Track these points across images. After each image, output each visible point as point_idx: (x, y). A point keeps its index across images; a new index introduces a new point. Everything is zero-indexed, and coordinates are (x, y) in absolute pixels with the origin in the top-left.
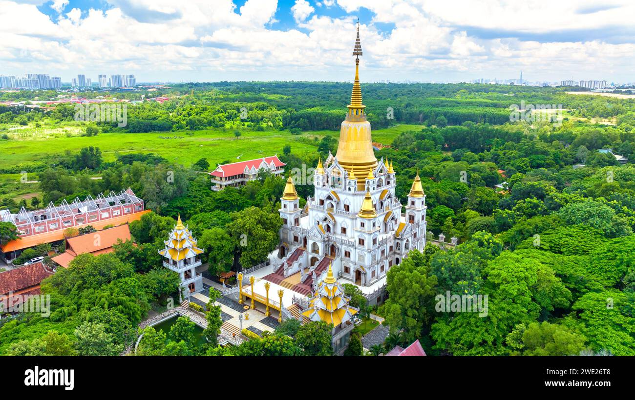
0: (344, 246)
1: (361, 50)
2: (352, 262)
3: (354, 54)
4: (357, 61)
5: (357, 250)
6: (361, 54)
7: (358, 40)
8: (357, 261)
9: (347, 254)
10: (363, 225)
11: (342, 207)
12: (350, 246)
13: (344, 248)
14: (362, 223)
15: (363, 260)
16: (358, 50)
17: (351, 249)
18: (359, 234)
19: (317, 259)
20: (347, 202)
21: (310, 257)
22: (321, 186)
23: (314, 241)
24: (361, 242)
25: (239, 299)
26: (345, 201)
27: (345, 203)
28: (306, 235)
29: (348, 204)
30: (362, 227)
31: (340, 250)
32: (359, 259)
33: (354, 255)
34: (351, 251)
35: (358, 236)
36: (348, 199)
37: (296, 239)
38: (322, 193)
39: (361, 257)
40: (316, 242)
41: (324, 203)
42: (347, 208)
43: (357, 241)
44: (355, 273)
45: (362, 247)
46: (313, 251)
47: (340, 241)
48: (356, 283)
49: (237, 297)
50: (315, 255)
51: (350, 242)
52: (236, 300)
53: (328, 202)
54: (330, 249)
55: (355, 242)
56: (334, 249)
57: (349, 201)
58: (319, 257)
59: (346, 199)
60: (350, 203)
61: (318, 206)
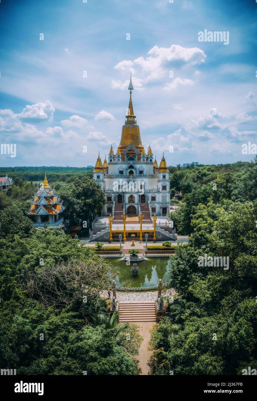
0: (150, 194)
2: (157, 203)
5: (161, 194)
8: (160, 201)
9: (154, 199)
10: (164, 177)
11: (138, 172)
12: (156, 192)
13: (150, 195)
14: (163, 176)
15: (166, 200)
17: (156, 194)
18: (162, 183)
19: (132, 207)
20: (141, 169)
21: (127, 206)
22: (121, 162)
23: (131, 195)
24: (164, 188)
25: (110, 237)
26: (140, 168)
27: (140, 170)
28: (119, 193)
29: (142, 170)
30: (164, 179)
31: (148, 197)
32: (163, 200)
33: (159, 198)
34: (156, 195)
35: (162, 185)
36: (142, 167)
37: (109, 199)
38: (121, 166)
39: (164, 198)
40: (132, 195)
41: (124, 172)
42: (141, 172)
43: (161, 188)
44: (162, 209)
45: (164, 191)
46: (129, 202)
47: (148, 191)
48: (163, 215)
49: (107, 237)
50: (132, 204)
51: (155, 190)
52: (106, 239)
53: (129, 170)
54: (141, 198)
55: (159, 189)
56: (143, 198)
57: (143, 168)
58: (136, 204)
59: (140, 167)
60: (144, 169)
61: (120, 175)
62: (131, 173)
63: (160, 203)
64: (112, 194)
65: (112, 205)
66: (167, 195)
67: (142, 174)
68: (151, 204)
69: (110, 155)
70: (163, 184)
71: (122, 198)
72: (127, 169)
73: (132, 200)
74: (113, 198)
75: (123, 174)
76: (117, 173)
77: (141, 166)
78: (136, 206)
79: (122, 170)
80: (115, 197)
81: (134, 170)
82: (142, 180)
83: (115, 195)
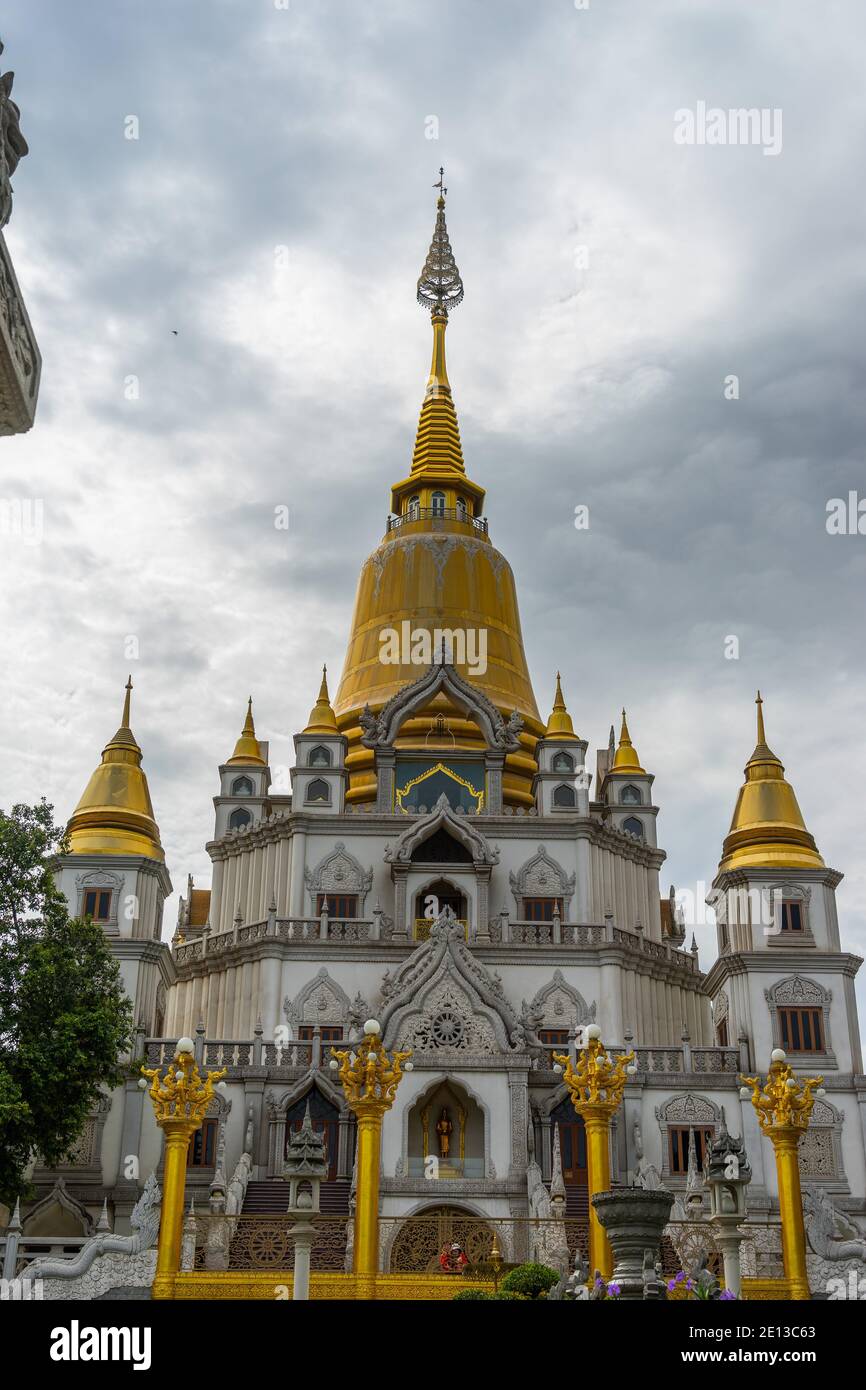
0: (656, 1099)
1: (456, 278)
4: (439, 320)
9: (694, 1150)
10: (790, 918)
11: (512, 908)
12: (714, 1081)
13: (650, 1115)
14: (782, 909)
17: (721, 1098)
18: (773, 979)
20: (543, 881)
21: (400, 1206)
22: (336, 808)
23: (435, 1077)
24: (801, 1031)
26: (533, 877)
27: (534, 889)
28: (311, 1077)
29: (552, 889)
34: (720, 1115)
35: (769, 996)
36: (551, 863)
38: (341, 847)
40: (458, 1077)
41: (370, 904)
42: (540, 909)
43: (765, 1036)
45: (805, 1065)
46: (420, 1155)
53: (417, 882)
55: (746, 1040)
57: (559, 872)
58: (492, 1195)
59: (533, 863)
60: (569, 884)
61: (324, 919)
64: (232, 1093)
66: (840, 1118)
67: (556, 923)
69: (232, 776)
70: (777, 987)
71: (343, 1128)
72: (398, 871)
74: (231, 1131)
75: (353, 915)
76: (297, 904)
77: (542, 857)
78: (501, 1213)
79: (349, 886)
81: (466, 883)
82: (559, 977)
83: (256, 1101)
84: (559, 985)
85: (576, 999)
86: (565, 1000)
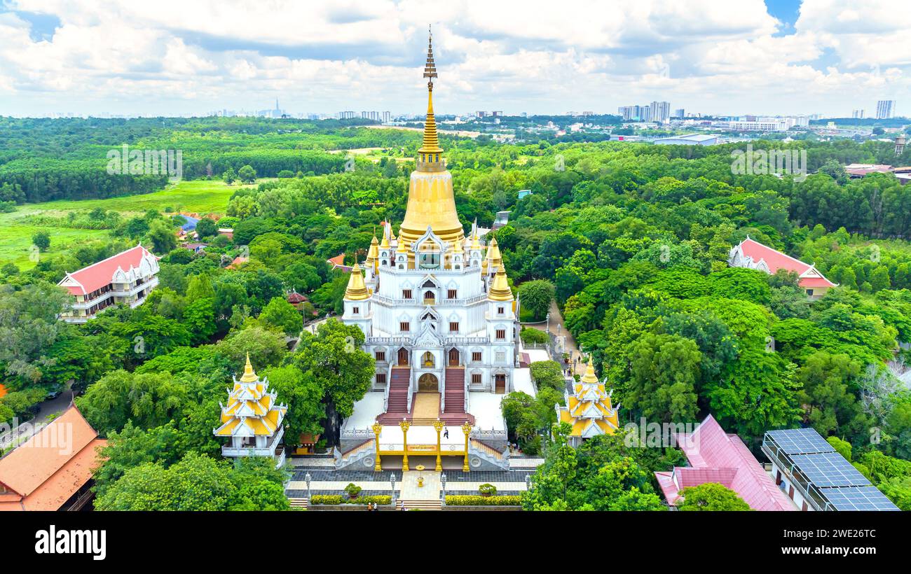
0: (470, 347)
1: (435, 70)
2: (486, 366)
3: (425, 75)
4: (430, 85)
5: (493, 348)
6: (435, 75)
7: (430, 55)
8: (492, 363)
9: (477, 356)
10: (501, 311)
11: (445, 294)
12: (482, 344)
13: (469, 351)
14: (499, 309)
15: (504, 359)
16: (430, 70)
17: (484, 347)
18: (496, 324)
19: (429, 377)
20: (452, 286)
21: (419, 375)
22: (405, 271)
23: (426, 351)
24: (501, 334)
25: (375, 464)
26: (450, 285)
27: (450, 288)
28: (403, 345)
29: (454, 288)
30: (501, 314)
31: (465, 354)
32: (497, 359)
33: (488, 355)
34: (483, 350)
35: (495, 328)
36: (454, 282)
37: (380, 356)
38: (407, 280)
39: (500, 355)
40: (431, 351)
41: (414, 294)
42: (452, 294)
43: (493, 335)
44: (494, 379)
45: (501, 341)
46: (423, 366)
47: (466, 340)
48: (497, 392)
49: (369, 463)
50: (428, 371)
51: (480, 338)
52: (368, 467)
53: (426, 290)
54: (448, 356)
55: (489, 336)
56: (453, 355)
57: (456, 284)
58: (437, 371)
59: (450, 282)
60: (458, 287)
61: (404, 300)
62: (429, 295)
63: (491, 366)
64: (387, 347)
65: (385, 369)
66: (507, 350)
67: (454, 299)
68: (471, 369)
70: (497, 326)
71: (409, 356)
72: (420, 288)
73: (429, 360)
74: (387, 355)
75: (411, 297)
76: (400, 295)
77: (452, 280)
78: (438, 375)
79: (409, 288)
80: (392, 354)
81: (433, 290)
83: (392, 349)
84: (454, 313)
85: (458, 316)
86: (456, 318)
